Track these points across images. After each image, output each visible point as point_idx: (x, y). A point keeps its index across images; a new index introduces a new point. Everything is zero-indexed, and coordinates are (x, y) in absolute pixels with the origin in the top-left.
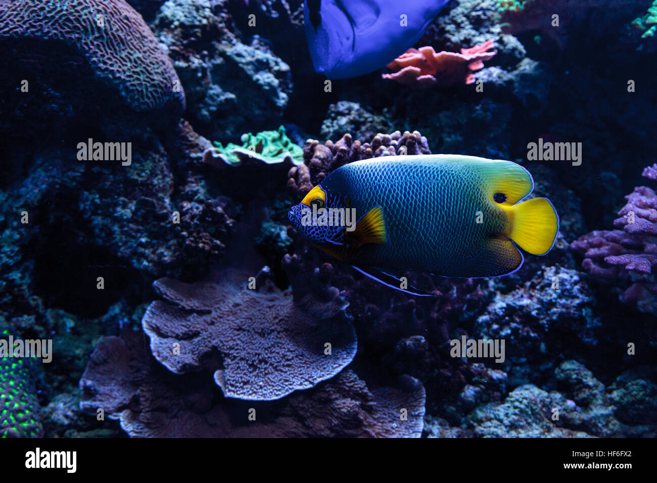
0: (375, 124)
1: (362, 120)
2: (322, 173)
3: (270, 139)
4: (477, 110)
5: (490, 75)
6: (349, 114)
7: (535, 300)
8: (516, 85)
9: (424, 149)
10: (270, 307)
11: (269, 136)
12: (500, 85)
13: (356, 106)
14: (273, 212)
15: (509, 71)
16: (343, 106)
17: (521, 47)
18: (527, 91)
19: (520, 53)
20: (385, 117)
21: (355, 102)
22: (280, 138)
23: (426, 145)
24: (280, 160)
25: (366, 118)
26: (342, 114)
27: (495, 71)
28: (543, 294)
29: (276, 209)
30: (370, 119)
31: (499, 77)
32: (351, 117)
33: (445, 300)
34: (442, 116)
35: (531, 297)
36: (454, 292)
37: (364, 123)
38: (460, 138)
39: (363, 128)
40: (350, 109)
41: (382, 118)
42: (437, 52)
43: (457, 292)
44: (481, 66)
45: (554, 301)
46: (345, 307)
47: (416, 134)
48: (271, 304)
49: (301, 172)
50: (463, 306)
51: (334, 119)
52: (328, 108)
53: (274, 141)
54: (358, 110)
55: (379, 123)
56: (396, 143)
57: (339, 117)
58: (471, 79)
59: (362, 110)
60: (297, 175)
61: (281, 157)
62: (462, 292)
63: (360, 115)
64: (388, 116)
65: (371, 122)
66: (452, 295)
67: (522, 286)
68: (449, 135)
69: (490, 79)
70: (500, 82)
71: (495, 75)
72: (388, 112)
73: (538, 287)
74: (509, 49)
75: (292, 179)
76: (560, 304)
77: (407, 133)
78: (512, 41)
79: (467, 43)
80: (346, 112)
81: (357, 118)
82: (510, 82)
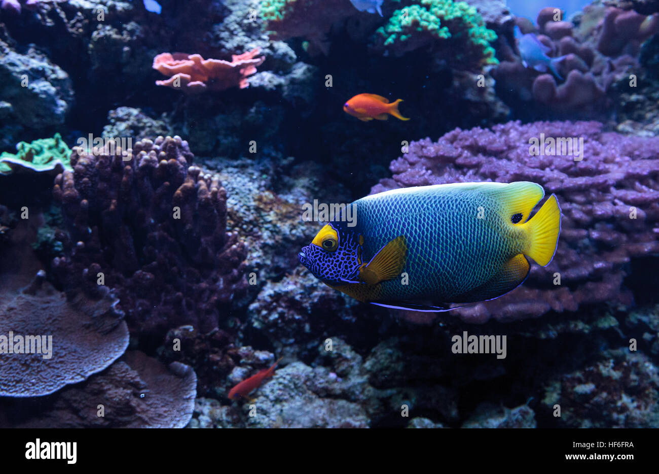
0: (154, 129)
1: (141, 125)
2: (86, 179)
3: (46, 146)
4: (252, 113)
5: (262, 79)
6: (128, 120)
7: (299, 285)
8: (285, 88)
9: (185, 152)
10: (44, 309)
11: (46, 143)
12: (271, 89)
13: (135, 112)
14: (50, 218)
15: (280, 76)
16: (121, 112)
17: (292, 53)
18: (296, 94)
19: (291, 58)
20: (164, 121)
21: (135, 107)
22: (57, 145)
23: (188, 148)
24: (50, 167)
25: (145, 123)
26: (121, 120)
27: (267, 76)
28: (306, 279)
29: (52, 215)
30: (149, 124)
31: (270, 82)
32: (130, 123)
33: (213, 291)
34: (218, 118)
35: (296, 283)
36: (221, 283)
37: (143, 128)
38: (236, 140)
39: (143, 133)
40: (129, 115)
41: (161, 123)
42: (205, 59)
43: (224, 282)
44: (254, 70)
45: (315, 285)
46: (115, 304)
47: (176, 139)
48: (45, 306)
49: (65, 178)
50: (230, 295)
51: (114, 124)
52: (107, 114)
53: (50, 148)
54: (137, 116)
55: (158, 128)
56: (158, 147)
57: (118, 123)
58: (245, 83)
59: (141, 116)
60: (62, 182)
61: (51, 165)
62: (229, 283)
63: (139, 121)
64: (167, 120)
65: (150, 127)
66: (219, 286)
67: (290, 274)
68: (226, 136)
69: (262, 83)
70: (270, 86)
71: (266, 80)
72: (167, 116)
73: (302, 274)
74: (279, 55)
75: (57, 186)
76: (321, 288)
77: (168, 137)
78: (282, 47)
79: (240, 49)
80: (126, 117)
81: (136, 123)
82: (279, 86)
